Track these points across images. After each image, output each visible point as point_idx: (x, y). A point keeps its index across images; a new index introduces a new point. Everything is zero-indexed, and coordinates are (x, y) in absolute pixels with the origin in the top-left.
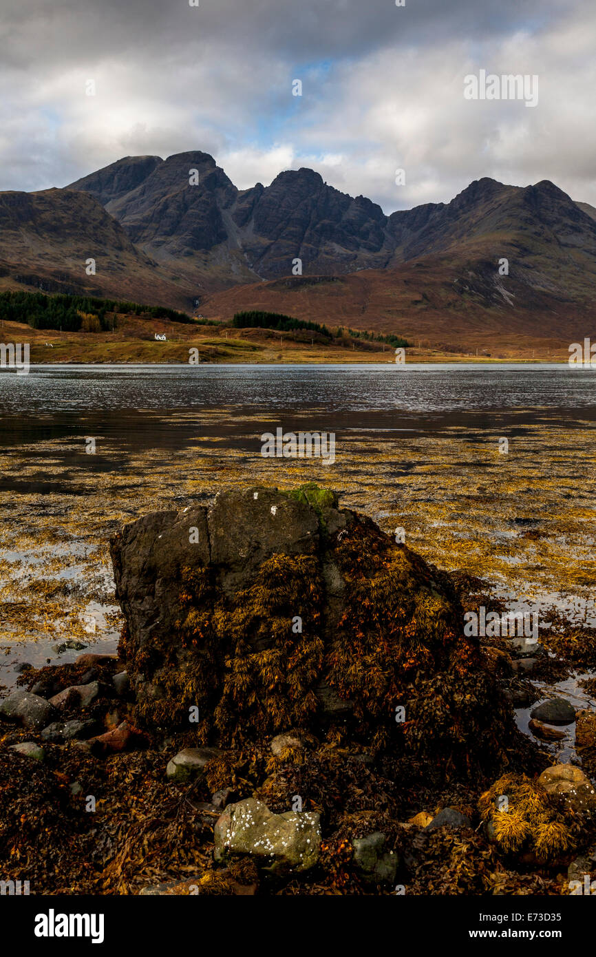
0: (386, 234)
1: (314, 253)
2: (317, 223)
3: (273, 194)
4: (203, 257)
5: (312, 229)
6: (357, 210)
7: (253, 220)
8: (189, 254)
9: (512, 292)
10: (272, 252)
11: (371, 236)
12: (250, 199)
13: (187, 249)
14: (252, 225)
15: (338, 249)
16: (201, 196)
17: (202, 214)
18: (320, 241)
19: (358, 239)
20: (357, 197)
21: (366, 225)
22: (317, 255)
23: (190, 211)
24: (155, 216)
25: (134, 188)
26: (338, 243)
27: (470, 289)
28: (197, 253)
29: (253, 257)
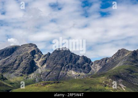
0: (92, 68)
1: (65, 74)
2: (67, 64)
3: (52, 55)
4: (26, 76)
5: (65, 66)
6: (81, 60)
7: (46, 64)
8: (21, 75)
9: (125, 86)
10: (50, 74)
11: (86, 68)
12: (46, 57)
13: (21, 74)
14: (45, 66)
15: (74, 73)
16: (27, 57)
17: (27, 62)
18: (67, 70)
19: (81, 70)
20: (82, 56)
21: (85, 65)
22: (66, 75)
23: (23, 62)
24: (12, 63)
25: (10, 55)
26: (74, 71)
27: (109, 85)
28: (24, 75)
29: (44, 76)
